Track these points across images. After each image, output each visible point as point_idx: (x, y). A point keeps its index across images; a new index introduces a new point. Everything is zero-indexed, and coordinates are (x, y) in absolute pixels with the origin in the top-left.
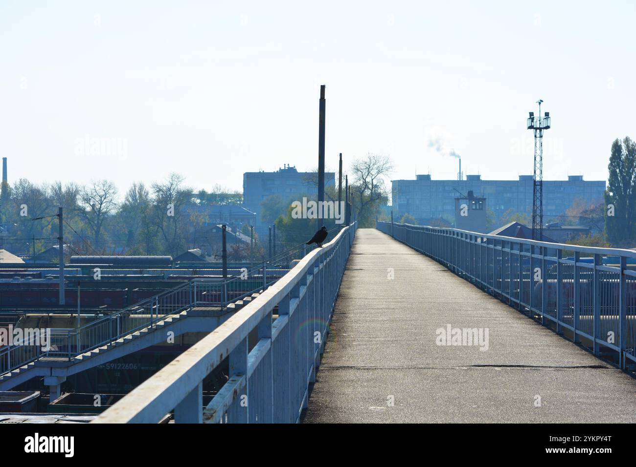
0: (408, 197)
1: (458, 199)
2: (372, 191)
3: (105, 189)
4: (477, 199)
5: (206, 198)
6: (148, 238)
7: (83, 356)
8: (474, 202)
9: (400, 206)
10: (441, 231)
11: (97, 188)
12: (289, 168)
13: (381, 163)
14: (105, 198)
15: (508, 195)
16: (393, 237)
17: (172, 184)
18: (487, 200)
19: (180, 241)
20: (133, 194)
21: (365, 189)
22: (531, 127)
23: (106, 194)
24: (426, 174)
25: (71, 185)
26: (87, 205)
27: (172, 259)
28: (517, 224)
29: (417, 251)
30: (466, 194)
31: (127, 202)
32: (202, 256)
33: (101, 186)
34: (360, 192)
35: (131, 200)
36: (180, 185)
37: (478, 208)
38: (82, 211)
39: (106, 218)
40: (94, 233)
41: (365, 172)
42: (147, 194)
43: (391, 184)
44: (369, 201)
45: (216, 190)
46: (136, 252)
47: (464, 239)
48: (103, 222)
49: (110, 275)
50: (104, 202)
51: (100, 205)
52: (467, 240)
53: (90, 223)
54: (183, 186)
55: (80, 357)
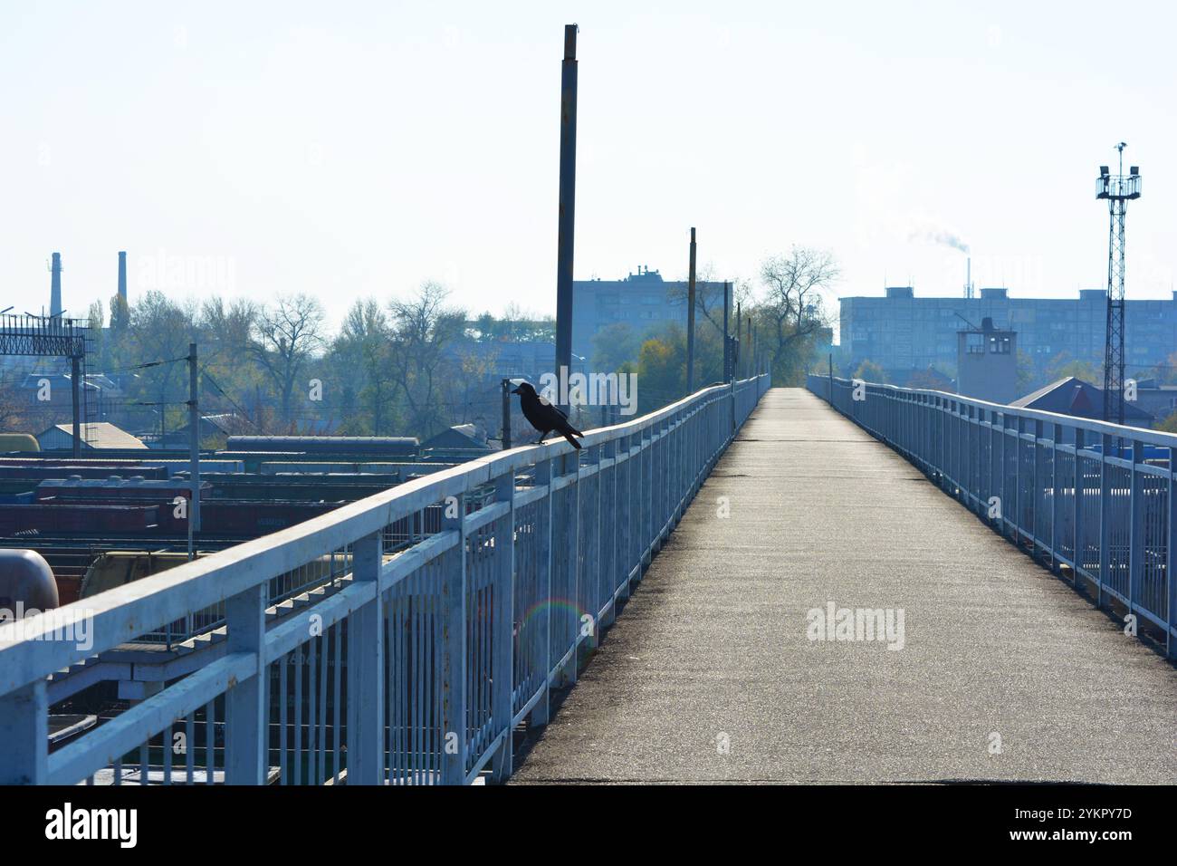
0: (869, 330)
1: (963, 334)
2: (799, 316)
3: (301, 311)
4: (1000, 333)
5: (491, 330)
6: (379, 403)
7: (195, 641)
8: (993, 340)
9: (856, 345)
10: (914, 395)
11: (287, 309)
12: (647, 273)
13: (818, 264)
14: (301, 328)
15: (1060, 327)
16: (832, 405)
17: (426, 303)
18: (1018, 336)
19: (437, 408)
20: (356, 321)
21: (786, 312)
22: (1103, 195)
23: (303, 320)
24: (905, 286)
25: (241, 303)
26: (268, 340)
27: (417, 443)
28: (1074, 381)
29: (871, 434)
30: (978, 324)
31: (345, 336)
32: (478, 437)
33: (295, 305)
34: (777, 318)
35: (352, 332)
36: (442, 303)
37: (1001, 350)
38: (259, 350)
39: (304, 365)
40: (281, 393)
41: (787, 280)
42: (383, 320)
43: (838, 305)
44: (794, 336)
45: (510, 314)
46: (353, 429)
47: (957, 414)
48: (298, 372)
49: (297, 474)
50: (300, 334)
51: (291, 341)
52: (963, 417)
53: (274, 374)
54: (448, 306)
55: (189, 643)
